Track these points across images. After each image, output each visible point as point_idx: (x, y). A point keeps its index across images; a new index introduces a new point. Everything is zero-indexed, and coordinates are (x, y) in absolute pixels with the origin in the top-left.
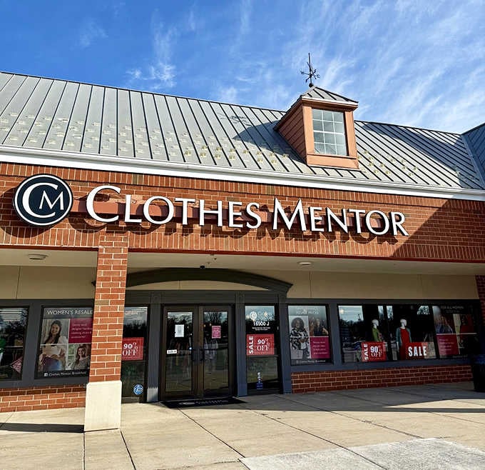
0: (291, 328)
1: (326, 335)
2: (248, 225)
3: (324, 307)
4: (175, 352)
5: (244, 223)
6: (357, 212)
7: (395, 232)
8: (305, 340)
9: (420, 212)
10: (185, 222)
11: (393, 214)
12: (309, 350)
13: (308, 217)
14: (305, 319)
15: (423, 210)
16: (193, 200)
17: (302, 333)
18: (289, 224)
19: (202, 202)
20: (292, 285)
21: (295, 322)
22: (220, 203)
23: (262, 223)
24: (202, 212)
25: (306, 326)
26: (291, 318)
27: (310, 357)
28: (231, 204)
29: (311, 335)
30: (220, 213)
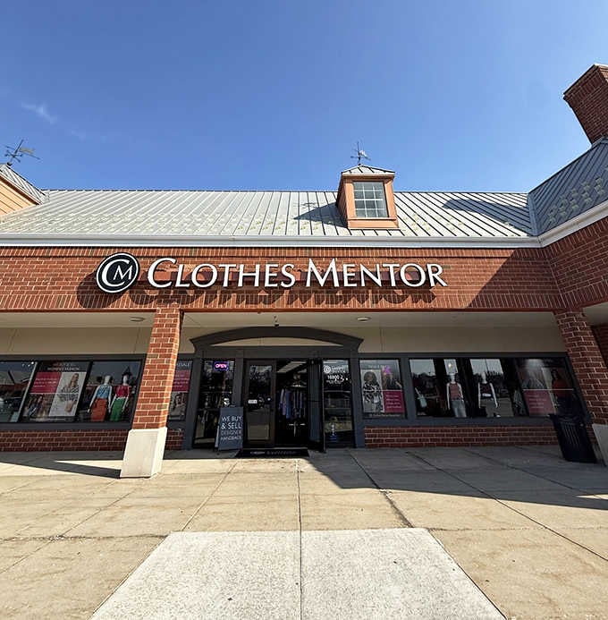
0: (363, 382)
1: (399, 389)
2: (283, 284)
3: (397, 361)
4: (255, 402)
5: (279, 282)
6: (391, 266)
7: (433, 284)
8: (378, 393)
9: (462, 263)
10: (225, 284)
11: (429, 266)
12: (383, 404)
13: (341, 274)
14: (378, 374)
15: (464, 260)
16: (235, 265)
17: (375, 387)
18: (322, 282)
19: (242, 266)
20: (362, 340)
21: (367, 376)
22: (258, 266)
23: (296, 282)
24: (241, 275)
25: (379, 380)
26: (363, 372)
27: (383, 411)
28: (268, 266)
29: (384, 389)
30: (257, 274)
